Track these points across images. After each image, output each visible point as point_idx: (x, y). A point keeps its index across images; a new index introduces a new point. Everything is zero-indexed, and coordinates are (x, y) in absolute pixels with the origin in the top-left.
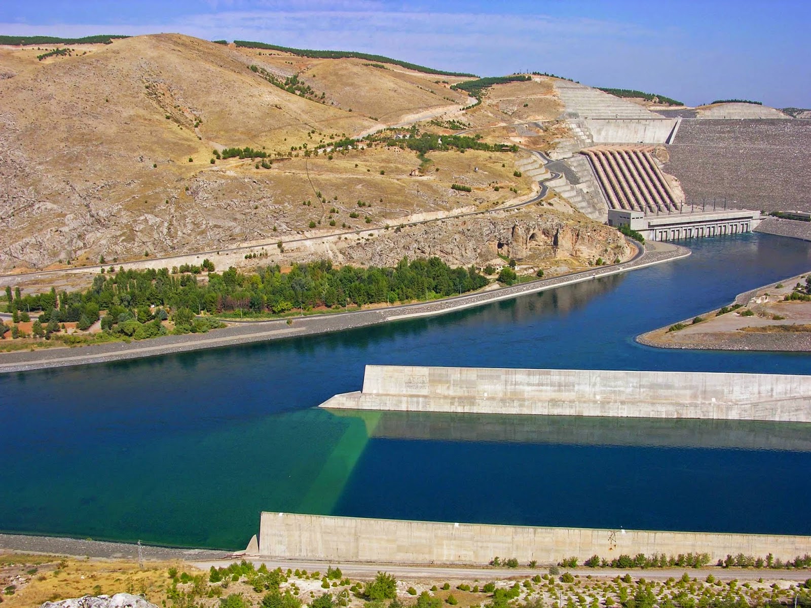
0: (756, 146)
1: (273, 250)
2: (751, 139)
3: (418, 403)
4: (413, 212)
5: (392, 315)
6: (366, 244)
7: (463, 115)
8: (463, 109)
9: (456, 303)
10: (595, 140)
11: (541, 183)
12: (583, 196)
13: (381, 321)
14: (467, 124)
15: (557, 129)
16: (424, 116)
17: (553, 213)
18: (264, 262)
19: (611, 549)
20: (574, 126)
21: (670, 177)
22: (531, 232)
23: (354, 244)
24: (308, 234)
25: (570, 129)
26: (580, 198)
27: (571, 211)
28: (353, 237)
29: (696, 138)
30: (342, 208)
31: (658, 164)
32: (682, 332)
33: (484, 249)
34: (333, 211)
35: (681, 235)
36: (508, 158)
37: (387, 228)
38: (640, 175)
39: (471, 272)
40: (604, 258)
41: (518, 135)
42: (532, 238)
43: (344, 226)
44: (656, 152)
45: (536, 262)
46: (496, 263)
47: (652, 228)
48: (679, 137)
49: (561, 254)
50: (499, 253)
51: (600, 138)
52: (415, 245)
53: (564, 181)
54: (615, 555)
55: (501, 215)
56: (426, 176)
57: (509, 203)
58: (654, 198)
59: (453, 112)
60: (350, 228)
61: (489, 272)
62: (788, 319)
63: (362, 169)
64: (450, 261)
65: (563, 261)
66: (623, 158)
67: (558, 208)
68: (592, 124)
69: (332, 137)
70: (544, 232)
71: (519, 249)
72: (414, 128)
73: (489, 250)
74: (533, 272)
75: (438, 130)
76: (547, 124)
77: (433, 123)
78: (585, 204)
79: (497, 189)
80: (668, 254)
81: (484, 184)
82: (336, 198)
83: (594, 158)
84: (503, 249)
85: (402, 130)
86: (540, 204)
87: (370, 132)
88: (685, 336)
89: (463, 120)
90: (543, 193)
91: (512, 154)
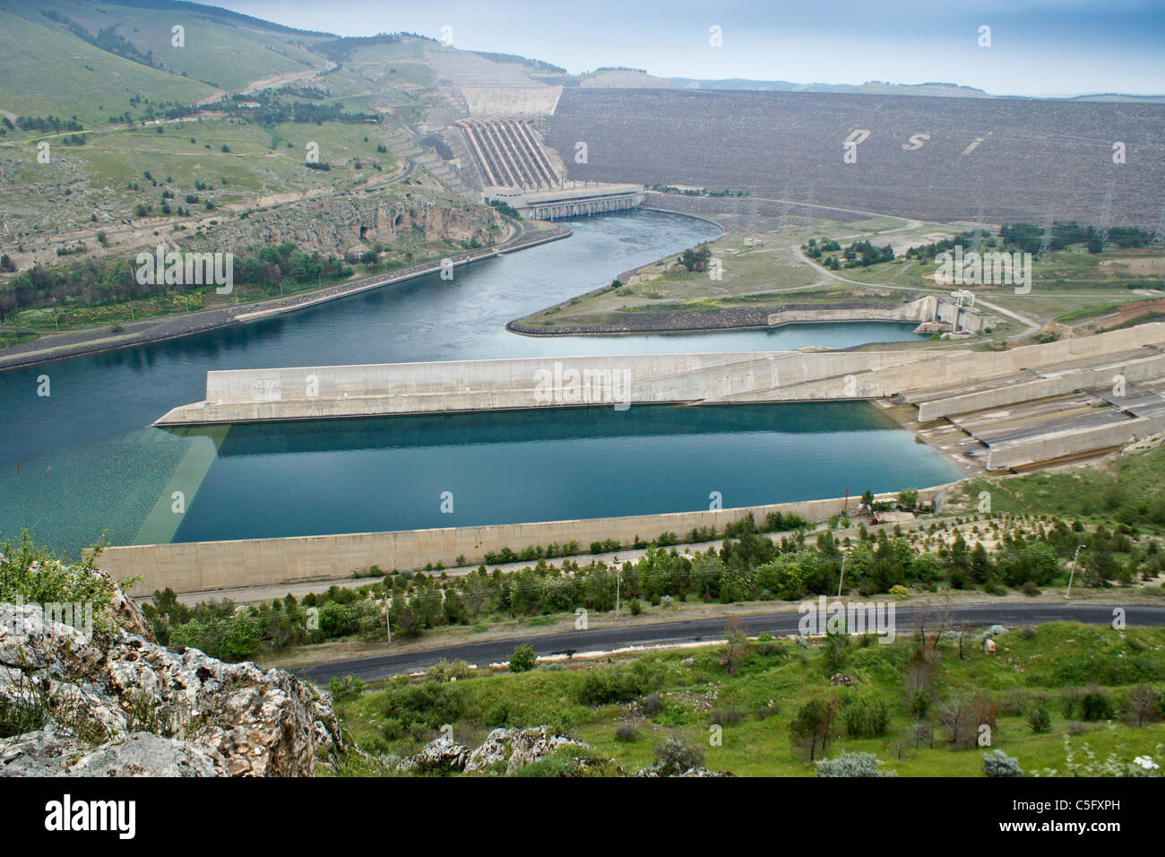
0: (640, 117)
1: (91, 243)
2: (635, 110)
3: (270, 408)
4: (263, 194)
5: (242, 313)
6: (207, 233)
7: (321, 82)
8: (321, 74)
9: (316, 296)
10: (471, 110)
11: (408, 159)
12: (457, 173)
13: (229, 320)
14: (325, 92)
15: (430, 98)
16: (275, 83)
17: (421, 191)
18: (82, 258)
19: (477, 547)
20: (447, 95)
21: (550, 150)
22: (398, 213)
23: (193, 233)
24: (136, 224)
25: (443, 98)
26: (453, 175)
27: (441, 189)
28: (191, 226)
29: (579, 109)
30: (177, 191)
31: (538, 137)
32: (559, 316)
33: (347, 234)
34: (166, 195)
35: (562, 213)
36: (371, 131)
37: (232, 214)
38: (519, 148)
39: (332, 260)
40: (480, 240)
41: (384, 105)
42: (398, 221)
43: (180, 213)
44: (536, 123)
45: (404, 247)
46: (360, 249)
47: (531, 206)
48: (560, 108)
49: (432, 237)
50: (362, 238)
51: (476, 108)
52: (266, 232)
53: (434, 156)
54: (482, 553)
55: (363, 196)
56: (276, 154)
57: (372, 182)
58: (534, 174)
59: (309, 78)
60: (188, 215)
61: (352, 260)
62: (667, 297)
63: (199, 144)
64: (307, 249)
65: (435, 245)
66: (500, 131)
67: (428, 186)
68: (468, 93)
69: (162, 106)
70: (412, 213)
71: (385, 233)
72: (263, 97)
73: (351, 236)
74: (401, 258)
75: (291, 99)
76: (417, 92)
77: (286, 90)
78: (459, 181)
79: (358, 167)
80: (549, 233)
81: (344, 162)
82: (170, 180)
83: (469, 130)
84: (368, 234)
85: (249, 99)
86: (407, 182)
87: (210, 101)
88: (562, 320)
89: (321, 87)
90: (410, 170)
91: (376, 127)
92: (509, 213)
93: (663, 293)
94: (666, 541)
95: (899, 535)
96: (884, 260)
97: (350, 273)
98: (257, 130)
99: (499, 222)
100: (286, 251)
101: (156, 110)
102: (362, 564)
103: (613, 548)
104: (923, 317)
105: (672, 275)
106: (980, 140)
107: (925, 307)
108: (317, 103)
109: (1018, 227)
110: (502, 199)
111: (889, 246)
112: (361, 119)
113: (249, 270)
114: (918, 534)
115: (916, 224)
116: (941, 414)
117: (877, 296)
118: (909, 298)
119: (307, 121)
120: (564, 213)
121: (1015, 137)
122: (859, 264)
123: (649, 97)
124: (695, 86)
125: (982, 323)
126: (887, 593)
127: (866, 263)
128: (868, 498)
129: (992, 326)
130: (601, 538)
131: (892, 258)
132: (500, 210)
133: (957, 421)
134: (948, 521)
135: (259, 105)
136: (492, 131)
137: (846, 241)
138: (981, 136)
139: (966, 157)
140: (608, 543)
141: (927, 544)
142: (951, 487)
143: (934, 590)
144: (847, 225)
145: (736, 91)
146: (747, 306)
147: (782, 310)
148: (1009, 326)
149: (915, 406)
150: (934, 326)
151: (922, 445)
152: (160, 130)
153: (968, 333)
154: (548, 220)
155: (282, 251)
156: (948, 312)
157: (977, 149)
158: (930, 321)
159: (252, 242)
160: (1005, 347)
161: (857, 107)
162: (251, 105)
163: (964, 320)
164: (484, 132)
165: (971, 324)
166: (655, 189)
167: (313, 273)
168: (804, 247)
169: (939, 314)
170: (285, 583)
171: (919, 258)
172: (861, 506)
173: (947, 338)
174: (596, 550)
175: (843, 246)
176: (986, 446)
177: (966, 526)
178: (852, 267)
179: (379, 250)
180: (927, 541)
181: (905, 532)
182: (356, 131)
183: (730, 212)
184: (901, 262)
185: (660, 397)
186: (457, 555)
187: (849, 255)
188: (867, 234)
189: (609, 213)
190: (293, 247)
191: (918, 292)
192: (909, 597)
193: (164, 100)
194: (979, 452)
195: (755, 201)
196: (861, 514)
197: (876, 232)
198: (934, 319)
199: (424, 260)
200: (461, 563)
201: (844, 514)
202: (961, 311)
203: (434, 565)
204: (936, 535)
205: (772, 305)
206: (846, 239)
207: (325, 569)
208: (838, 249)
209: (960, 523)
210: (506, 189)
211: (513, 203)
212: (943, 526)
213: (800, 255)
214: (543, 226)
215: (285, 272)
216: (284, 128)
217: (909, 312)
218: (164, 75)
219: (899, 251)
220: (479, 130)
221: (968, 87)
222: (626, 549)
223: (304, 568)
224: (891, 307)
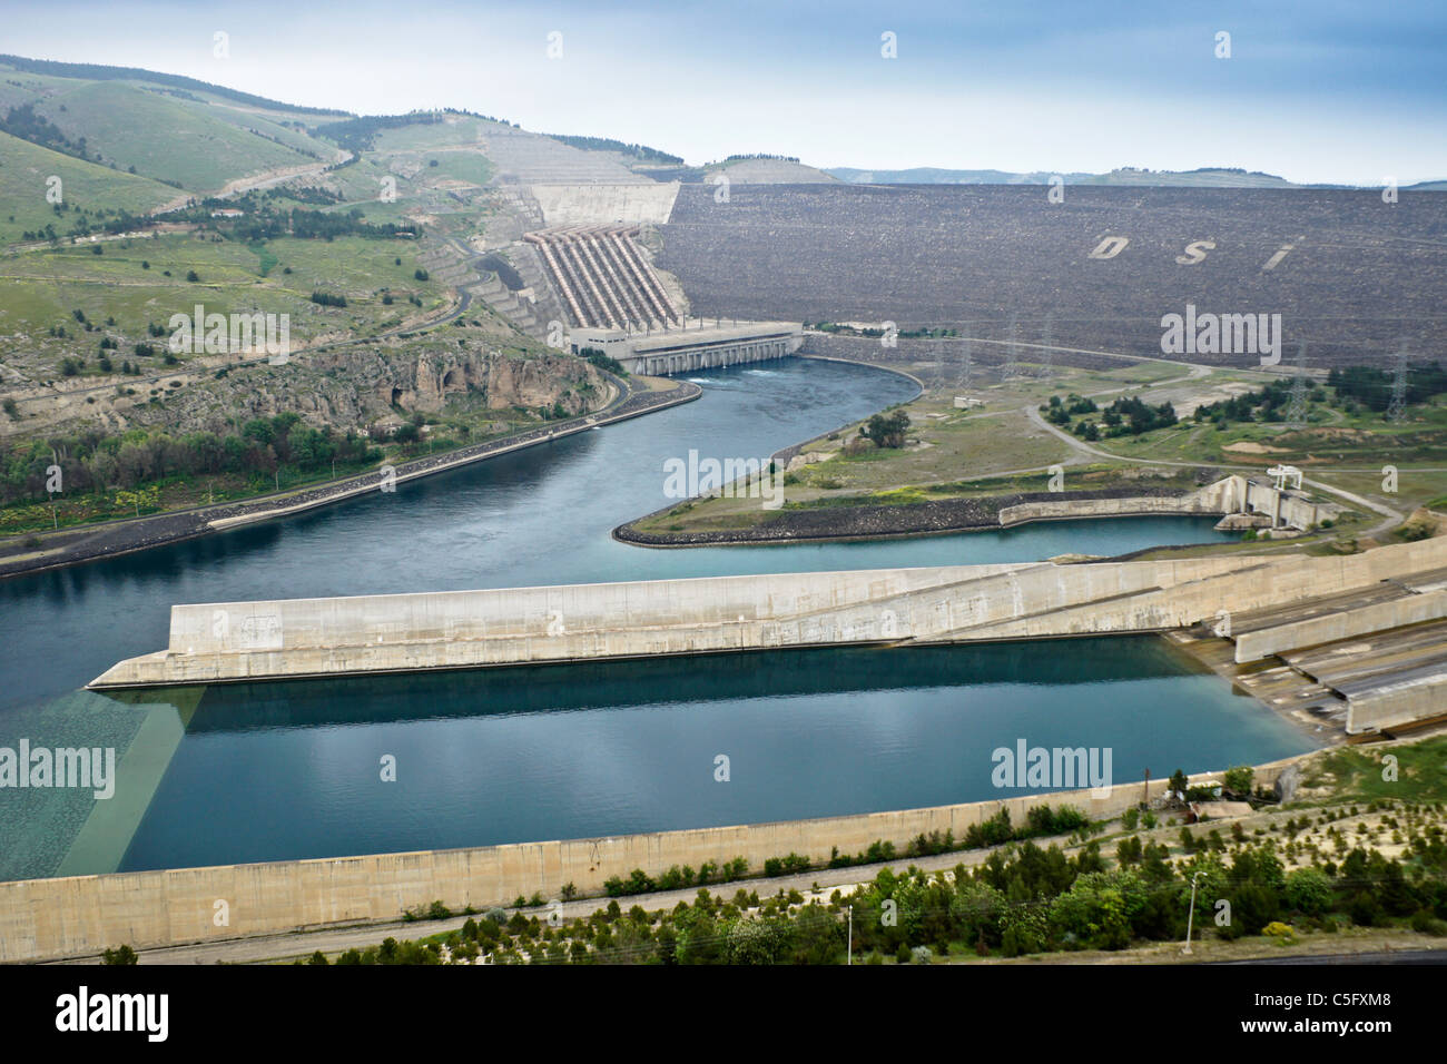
0: (793, 225)
2: (785, 215)
3: (266, 661)
5: (218, 517)
6: (167, 400)
7: (331, 180)
8: (330, 169)
9: (328, 491)
10: (546, 218)
11: (459, 290)
12: (530, 309)
13: (199, 528)
14: (337, 194)
15: (488, 201)
16: (264, 181)
17: (481, 337)
19: (593, 869)
20: (512, 196)
21: (664, 275)
22: (447, 368)
23: (145, 400)
24: (61, 387)
25: (505, 202)
26: (525, 312)
27: (509, 332)
28: (143, 389)
29: (703, 214)
30: (121, 339)
31: (646, 255)
32: (691, 517)
33: (370, 400)
34: (106, 344)
35: (685, 365)
36: (406, 249)
37: (203, 371)
38: (619, 272)
39: (351, 437)
40: (567, 407)
41: (421, 212)
42: (448, 380)
43: (127, 370)
44: (643, 236)
45: (457, 418)
46: (391, 422)
47: (639, 356)
48: (677, 213)
49: (496, 403)
50: (395, 406)
51: (554, 216)
52: (253, 397)
53: (497, 285)
54: (600, 879)
55: (396, 344)
56: (267, 283)
57: (407, 324)
58: (642, 310)
59: (312, 174)
60: (137, 372)
61: (380, 437)
62: (849, 485)
63: (155, 271)
64: (316, 419)
65: (502, 414)
66: (591, 248)
67: (490, 329)
68: (541, 192)
69: (100, 216)
70: (468, 369)
71: (427, 397)
72: (246, 202)
73: (379, 401)
74: (453, 435)
75: (287, 205)
76: (469, 194)
77: (277, 192)
78: (532, 321)
79: (388, 301)
80: (665, 395)
81: (367, 294)
82: (111, 323)
83: (546, 247)
84: (402, 400)
85: (226, 204)
86: (459, 323)
87: (169, 208)
88: (697, 523)
89: (331, 187)
90: (463, 306)
91: (411, 244)
92: (610, 367)
93: (843, 480)
94: (879, 855)
95: (1240, 838)
96: (1162, 425)
97: (378, 457)
98: (239, 250)
99: (594, 380)
100: (285, 424)
101: (92, 221)
102: (419, 900)
103: (798, 866)
104: (1226, 507)
105: (853, 453)
106: (1289, 247)
107: (1229, 492)
108: (326, 210)
109: (1352, 371)
110: (596, 347)
111: (1169, 404)
112: (390, 232)
113: (228, 453)
114: (1273, 836)
115: (1205, 371)
116: (1270, 651)
117: (1157, 477)
118: (1205, 479)
119: (312, 236)
120: (687, 365)
121: (1340, 243)
122: (1126, 432)
123: (803, 196)
124: (870, 180)
125: (1316, 514)
126: (1260, 934)
127: (1136, 430)
128: (1178, 782)
129: (1332, 518)
130: (781, 853)
131: (1175, 421)
132: (594, 362)
133: (1294, 660)
134: (1313, 814)
135: (241, 214)
136: (579, 248)
137: (1106, 399)
138: (1289, 241)
139: (1269, 273)
140: (792, 858)
141: (1292, 852)
142: (1304, 760)
143: (1331, 929)
144: (1103, 374)
145: (931, 186)
146: (967, 496)
147: (1016, 501)
148: (1357, 517)
149: (1230, 642)
150: (1245, 521)
151: (1244, 698)
152: (98, 250)
153: (1295, 529)
154: (665, 375)
155: (276, 423)
156: (1264, 499)
157: (1285, 260)
158: (1237, 512)
159: (233, 412)
160: (1355, 548)
161: (1107, 205)
162: (230, 214)
163: (1289, 509)
164: (567, 249)
165: (1301, 516)
166: (818, 327)
167: (327, 456)
168: (1043, 409)
169: (1250, 502)
170: (299, 932)
171: (1215, 420)
172: (1168, 794)
173: (1267, 538)
174: (774, 870)
175: (1101, 406)
176: (1342, 697)
177: (1345, 823)
178: (1116, 435)
179: (420, 422)
180: (1290, 849)
181: (1249, 833)
182: (385, 249)
183: (932, 359)
184: (1188, 427)
185: (849, 635)
186: (563, 883)
187: (1110, 418)
188: (1133, 388)
189: (753, 364)
190: (294, 419)
191: (1217, 470)
192: (1296, 942)
193: (104, 206)
194: (1332, 707)
195: (969, 342)
196: (1171, 806)
197: (1146, 384)
198: (1243, 509)
199: (485, 437)
200: (569, 895)
201: (1144, 806)
202: (1283, 496)
203: (528, 900)
204: (1301, 838)
205: (1004, 494)
206: (1105, 395)
207: (360, 909)
208: (1093, 409)
209: (1332, 818)
210: (601, 332)
211: (612, 352)
212: (1305, 823)
213: (1038, 420)
214: (658, 385)
215: (282, 456)
216: (278, 246)
217: (1206, 499)
218: (102, 171)
219: (1184, 411)
220: (559, 247)
221: (1261, 174)
222: (819, 868)
223: (328, 908)
224: (1179, 493)
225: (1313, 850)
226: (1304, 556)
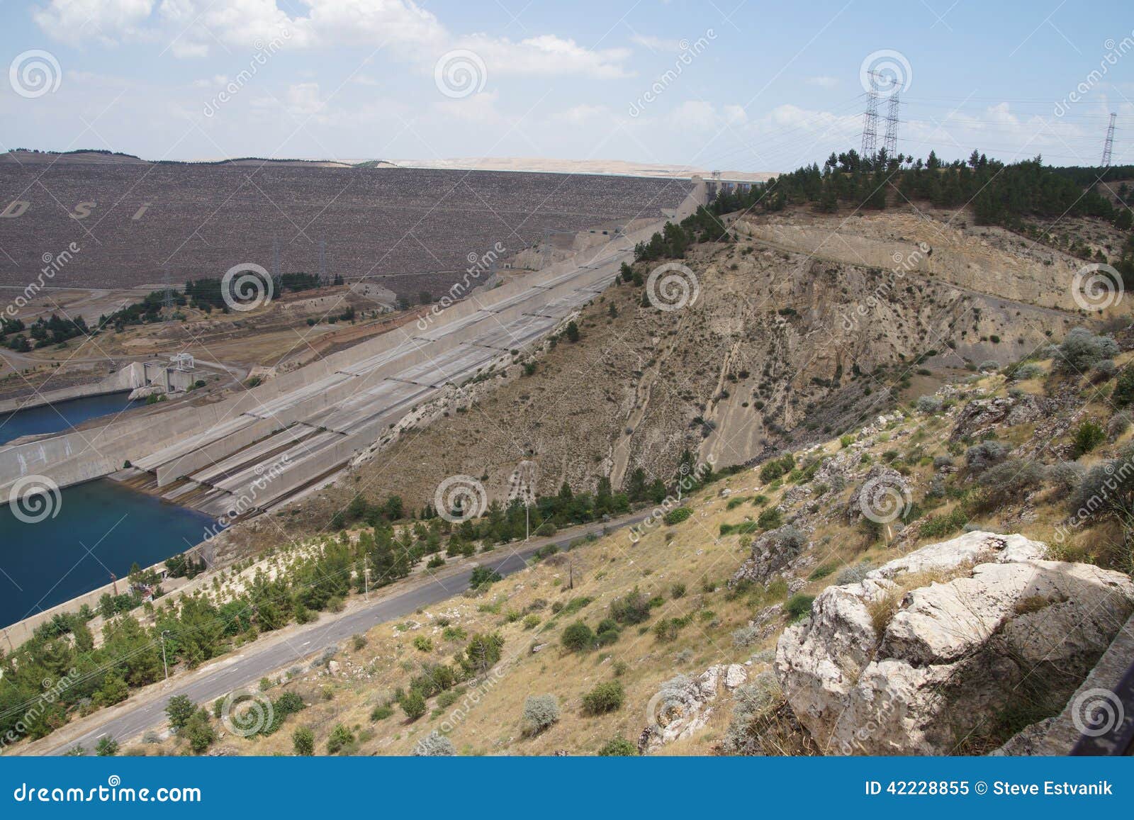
96: (78, 333)
104: (133, 384)
106: (149, 204)
107: (133, 374)
109: (200, 282)
111: (80, 317)
115: (102, 293)
116: (179, 475)
117: (80, 371)
118: (114, 367)
121: (181, 200)
122: (51, 342)
125: (193, 378)
127: (59, 339)
128: (137, 576)
129: (203, 379)
131: (86, 330)
133: (195, 477)
137: (31, 319)
138: (147, 200)
139: (137, 222)
142: (214, 539)
148: (219, 377)
149: (152, 473)
150: (147, 391)
153: (181, 392)
156: (157, 374)
157: (146, 213)
158: (141, 386)
160: (221, 397)
163: (175, 380)
165: (184, 383)
169: (149, 378)
171: (115, 325)
172: (131, 586)
173: (164, 400)
175: (28, 325)
176: (231, 494)
178: (43, 345)
181: (191, 596)
184: (98, 333)
187: (37, 333)
188: (52, 309)
191: (122, 360)
197: (61, 306)
198: (144, 384)
202: (169, 371)
206: (30, 317)
208: (23, 328)
209: (239, 570)
212: (224, 578)
217: (117, 381)
219: (92, 320)
221: (122, 154)
224: (98, 380)
225: (231, 592)
226: (190, 408)
